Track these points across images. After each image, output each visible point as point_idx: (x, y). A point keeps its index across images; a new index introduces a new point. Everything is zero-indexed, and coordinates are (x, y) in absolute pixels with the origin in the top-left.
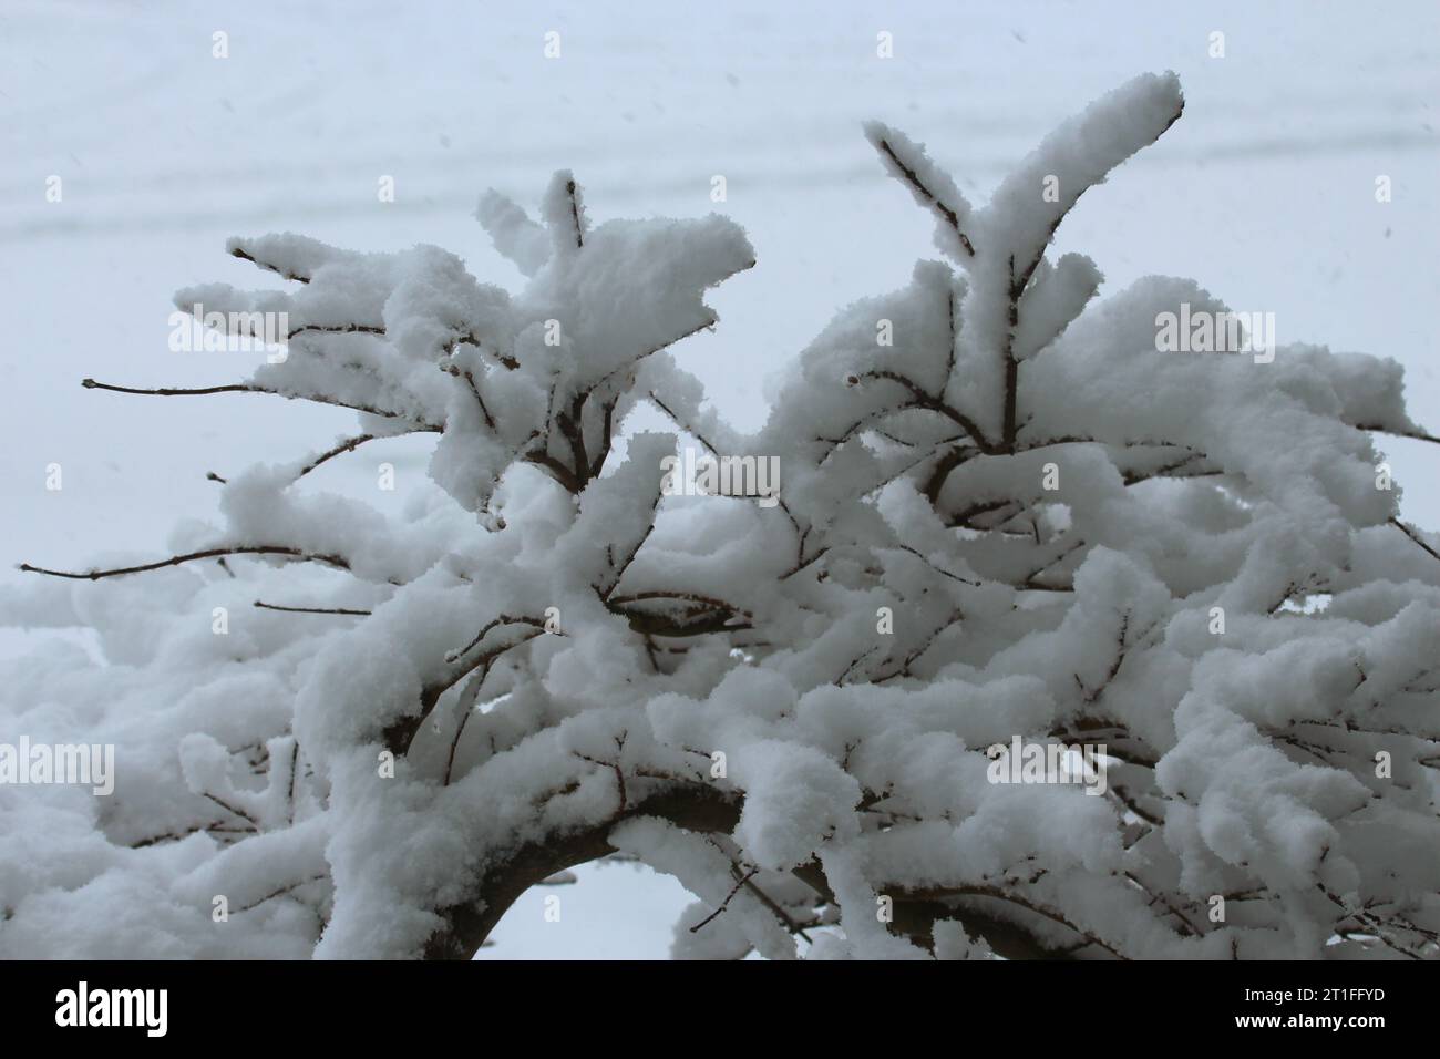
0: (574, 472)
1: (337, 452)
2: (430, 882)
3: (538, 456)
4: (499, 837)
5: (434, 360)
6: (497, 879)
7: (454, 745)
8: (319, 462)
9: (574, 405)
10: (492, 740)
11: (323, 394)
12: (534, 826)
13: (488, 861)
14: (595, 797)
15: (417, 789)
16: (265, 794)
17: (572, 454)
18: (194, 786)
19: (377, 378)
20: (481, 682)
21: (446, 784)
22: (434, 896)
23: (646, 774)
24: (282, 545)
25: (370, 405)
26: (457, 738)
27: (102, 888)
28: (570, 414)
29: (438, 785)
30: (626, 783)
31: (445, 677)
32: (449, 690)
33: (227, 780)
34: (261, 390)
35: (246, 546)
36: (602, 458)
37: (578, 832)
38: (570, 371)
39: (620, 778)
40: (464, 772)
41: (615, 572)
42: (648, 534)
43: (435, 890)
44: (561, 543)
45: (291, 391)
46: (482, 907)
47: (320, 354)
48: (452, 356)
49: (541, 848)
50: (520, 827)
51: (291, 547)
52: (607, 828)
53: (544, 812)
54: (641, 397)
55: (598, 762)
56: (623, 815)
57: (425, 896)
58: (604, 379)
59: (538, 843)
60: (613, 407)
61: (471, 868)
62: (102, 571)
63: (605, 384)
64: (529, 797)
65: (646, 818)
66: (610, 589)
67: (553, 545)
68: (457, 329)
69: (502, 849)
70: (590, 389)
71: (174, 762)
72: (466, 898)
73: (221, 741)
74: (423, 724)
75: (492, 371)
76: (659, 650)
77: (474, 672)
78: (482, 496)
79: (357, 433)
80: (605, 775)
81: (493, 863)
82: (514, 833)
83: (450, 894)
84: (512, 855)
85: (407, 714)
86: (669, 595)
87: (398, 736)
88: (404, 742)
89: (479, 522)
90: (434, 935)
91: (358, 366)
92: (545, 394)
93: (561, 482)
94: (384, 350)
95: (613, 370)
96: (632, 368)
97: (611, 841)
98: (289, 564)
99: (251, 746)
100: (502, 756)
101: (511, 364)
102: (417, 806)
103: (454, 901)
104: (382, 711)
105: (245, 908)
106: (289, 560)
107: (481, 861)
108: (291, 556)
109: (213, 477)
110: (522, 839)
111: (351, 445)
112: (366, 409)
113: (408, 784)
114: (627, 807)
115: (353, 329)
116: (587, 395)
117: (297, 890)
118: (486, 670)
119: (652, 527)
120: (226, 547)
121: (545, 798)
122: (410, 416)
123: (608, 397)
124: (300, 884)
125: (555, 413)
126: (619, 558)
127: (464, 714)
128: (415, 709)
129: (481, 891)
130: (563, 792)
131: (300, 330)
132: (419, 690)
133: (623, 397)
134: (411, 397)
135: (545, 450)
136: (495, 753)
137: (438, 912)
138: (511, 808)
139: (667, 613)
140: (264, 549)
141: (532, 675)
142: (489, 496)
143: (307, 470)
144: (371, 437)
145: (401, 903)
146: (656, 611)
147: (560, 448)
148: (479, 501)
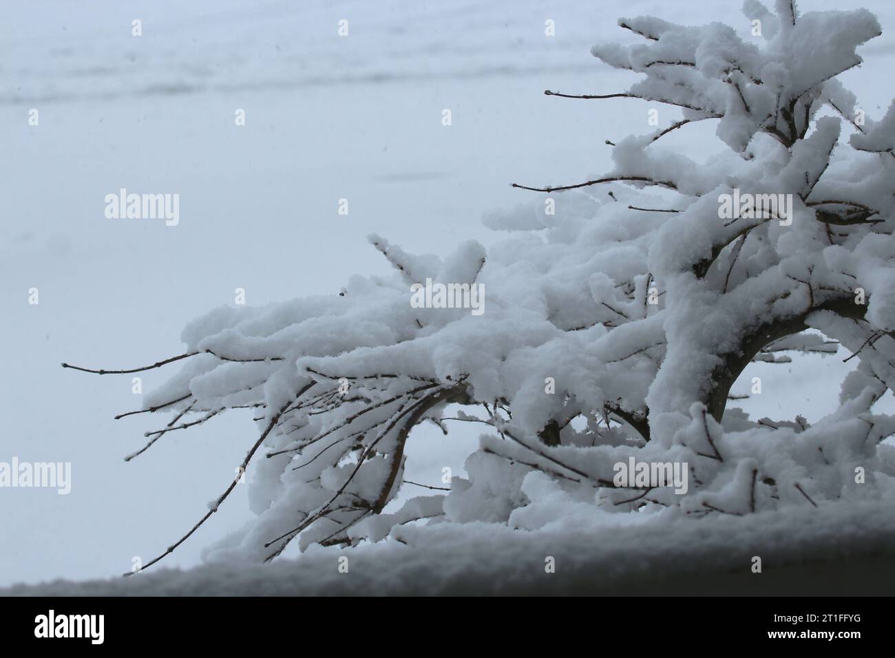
0: (790, 139)
1: (671, 129)
2: (715, 340)
3: (772, 129)
4: (750, 320)
5: (719, 78)
6: (749, 341)
7: (728, 275)
8: (662, 134)
9: (791, 104)
10: (748, 273)
11: (665, 98)
12: (768, 314)
13: (744, 331)
14: (798, 300)
15: (708, 294)
16: (633, 303)
17: (789, 129)
18: (597, 299)
19: (691, 91)
20: (742, 243)
21: (724, 293)
22: (717, 347)
23: (824, 288)
24: (643, 177)
25: (688, 104)
26: (730, 271)
27: (550, 345)
28: (788, 109)
29: (720, 293)
30: (814, 293)
31: (724, 240)
32: (726, 248)
33: (614, 296)
34: (633, 96)
35: (625, 177)
36: (804, 132)
37: (790, 318)
38: (788, 86)
39: (811, 290)
40: (734, 287)
41: (809, 187)
42: (826, 168)
43: (717, 345)
44: (783, 172)
45: (649, 97)
46: (741, 354)
47: (663, 78)
48: (729, 76)
49: (771, 326)
50: (760, 315)
51: (648, 178)
52: (804, 315)
53: (773, 307)
54: (825, 102)
55: (800, 281)
56: (812, 309)
57: (713, 348)
58: (806, 91)
59: (770, 323)
60: (810, 106)
61: (736, 334)
62: (553, 188)
63: (806, 94)
64: (764, 300)
65: (823, 311)
66: (807, 195)
67: (778, 173)
68: (732, 63)
69: (752, 326)
70: (798, 97)
71: (587, 290)
72: (733, 349)
73: (611, 276)
74: (712, 264)
75: (749, 85)
76: (834, 234)
77: (738, 238)
78: (743, 145)
79: (682, 119)
80: (804, 288)
81: (747, 332)
82: (758, 318)
83: (725, 347)
84: (756, 329)
85: (705, 258)
86: (838, 202)
87: (700, 268)
88: (703, 272)
89: (741, 156)
90: (717, 366)
91: (683, 85)
92: (775, 96)
93: (783, 143)
94: (696, 75)
95: (810, 87)
96: (819, 85)
97: (806, 322)
98: (646, 186)
99: (625, 283)
100: (752, 280)
101: (758, 82)
102: (709, 302)
103: (727, 350)
104: (692, 256)
105: (622, 359)
106: (646, 184)
107: (741, 331)
108: (647, 182)
109: (608, 143)
110: (761, 321)
111: (678, 125)
112: (686, 106)
113: (705, 292)
114: (814, 305)
115: (680, 63)
116: (797, 100)
117: (648, 351)
118: (745, 237)
119: (828, 164)
120: (615, 177)
121: (773, 301)
122: (708, 109)
123: (807, 102)
124: (650, 347)
125: (780, 108)
126: (811, 180)
127: (733, 259)
128: (708, 256)
129: (741, 346)
130: (782, 297)
131: (654, 63)
132: (711, 246)
133: (815, 101)
134: (709, 100)
135: (775, 126)
136: (748, 277)
137: (719, 355)
138: (756, 305)
139: (837, 213)
140: (634, 178)
141: (768, 242)
142: (746, 145)
143: (656, 138)
144: (689, 121)
145: (701, 350)
146: (831, 211)
147: (783, 126)
148: (741, 147)
